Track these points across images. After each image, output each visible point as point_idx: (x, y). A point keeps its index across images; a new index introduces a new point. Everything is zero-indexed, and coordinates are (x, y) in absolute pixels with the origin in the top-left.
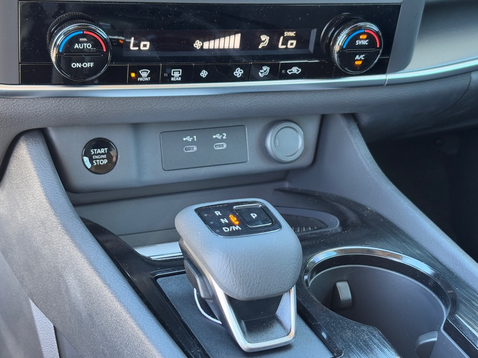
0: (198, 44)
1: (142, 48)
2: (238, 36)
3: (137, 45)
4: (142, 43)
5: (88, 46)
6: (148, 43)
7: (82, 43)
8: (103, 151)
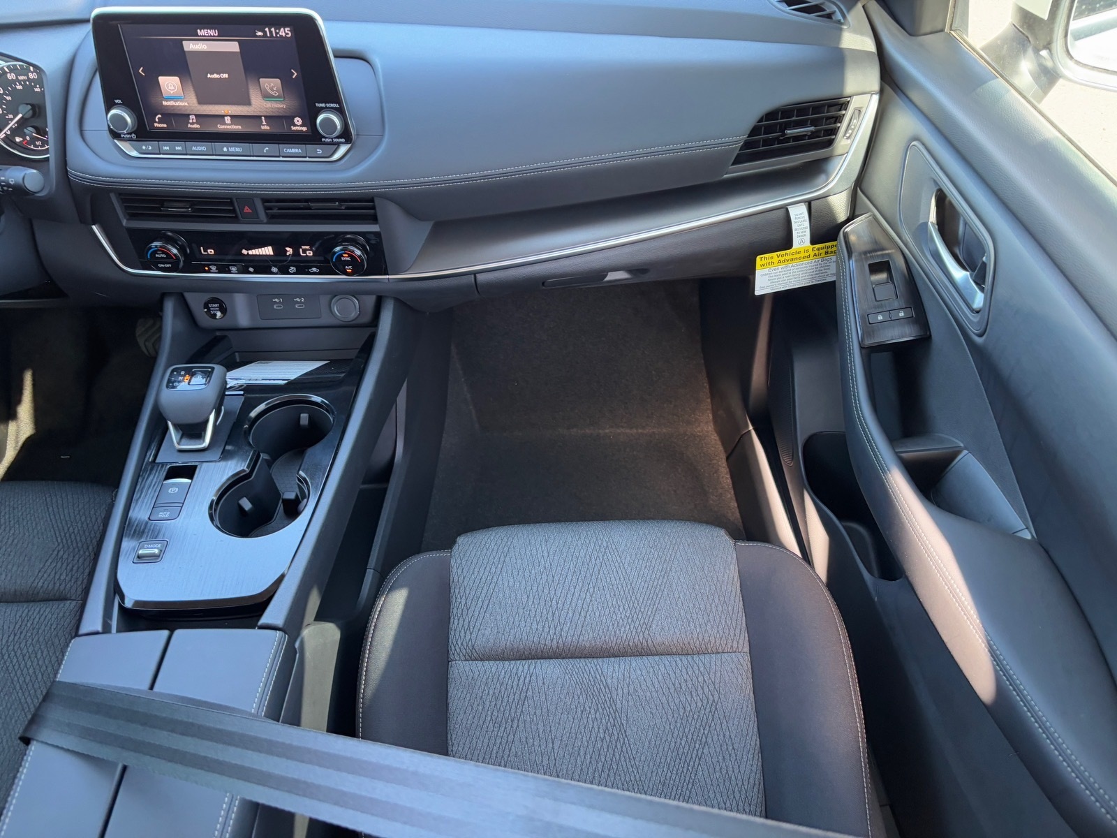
0: (244, 252)
1: (209, 253)
2: (270, 248)
4: (208, 250)
5: (164, 256)
6: (212, 251)
8: (216, 305)
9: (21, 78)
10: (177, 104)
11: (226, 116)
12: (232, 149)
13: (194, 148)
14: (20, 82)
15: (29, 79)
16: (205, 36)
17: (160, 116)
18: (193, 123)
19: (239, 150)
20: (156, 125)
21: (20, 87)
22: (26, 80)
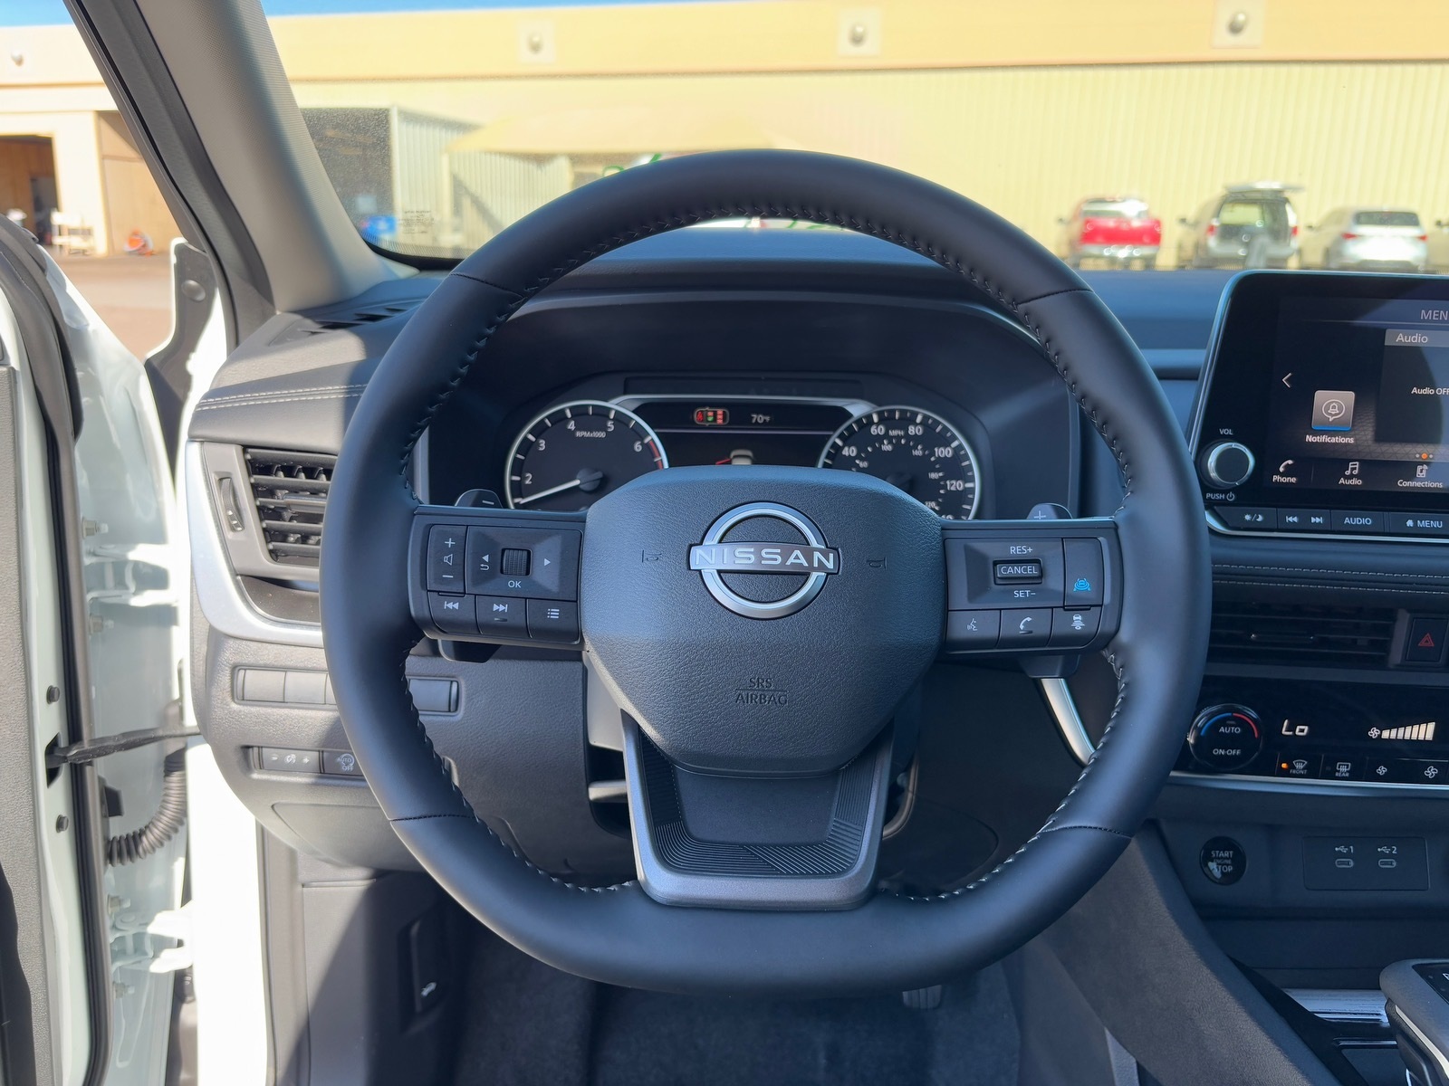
0: (1374, 733)
1: (1297, 733)
2: (1432, 726)
3: (1292, 728)
4: (1298, 728)
5: (1237, 730)
6: (1306, 728)
7: (1228, 726)
8: (1227, 855)
9: (893, 433)
10: (1334, 440)
11: (1422, 464)
12: (1423, 524)
13: (1347, 520)
14: (890, 439)
15: (907, 436)
16: (1432, 321)
17: (1290, 462)
18: (1351, 477)
19: (1436, 524)
20: (1276, 478)
21: (887, 447)
22: (902, 437)
